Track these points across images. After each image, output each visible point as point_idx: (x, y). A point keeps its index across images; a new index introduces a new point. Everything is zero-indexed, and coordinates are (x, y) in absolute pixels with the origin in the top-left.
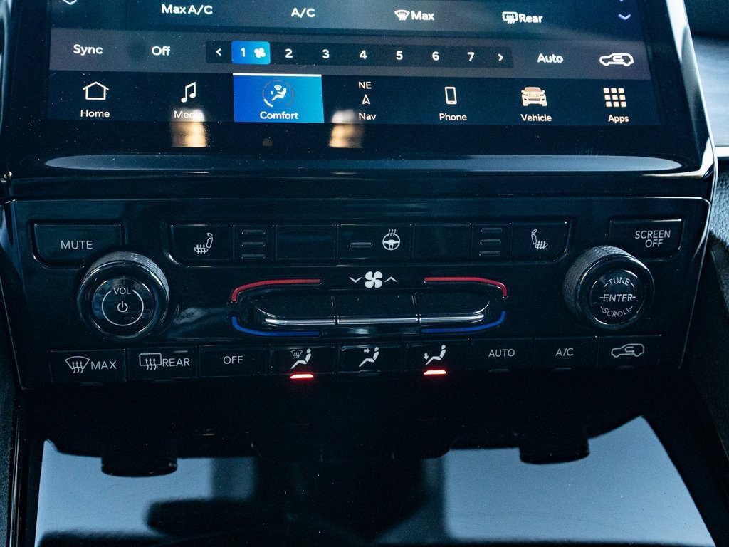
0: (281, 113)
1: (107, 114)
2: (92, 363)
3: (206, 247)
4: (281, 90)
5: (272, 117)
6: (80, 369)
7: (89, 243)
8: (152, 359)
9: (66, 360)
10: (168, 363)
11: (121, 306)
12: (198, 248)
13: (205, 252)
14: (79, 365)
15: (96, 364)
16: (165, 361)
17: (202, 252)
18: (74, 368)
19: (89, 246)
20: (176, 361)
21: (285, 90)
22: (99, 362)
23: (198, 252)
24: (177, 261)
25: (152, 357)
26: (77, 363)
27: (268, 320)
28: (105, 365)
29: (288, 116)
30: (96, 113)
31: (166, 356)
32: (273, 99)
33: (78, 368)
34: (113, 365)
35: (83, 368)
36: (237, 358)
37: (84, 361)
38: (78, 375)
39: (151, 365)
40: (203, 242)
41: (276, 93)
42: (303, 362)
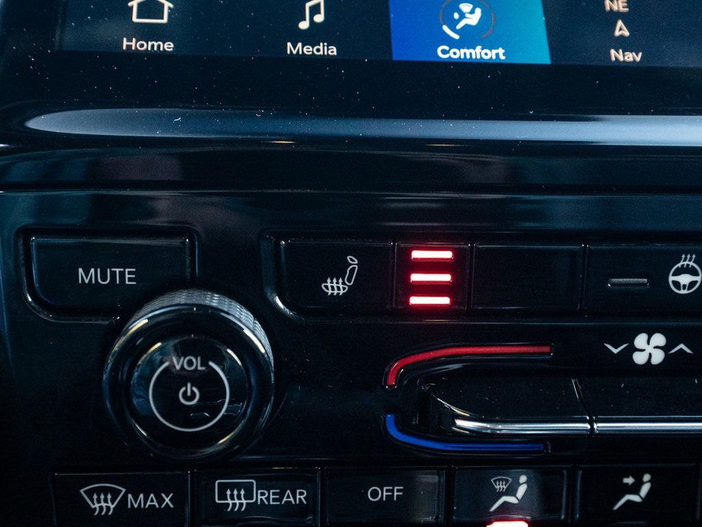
0: (474, 49)
1: (168, 46)
2: (130, 496)
3: (344, 283)
4: (472, 12)
5: (457, 54)
6: (108, 508)
7: (130, 273)
8: (239, 491)
9: (82, 491)
10: (268, 499)
11: (185, 393)
12: (329, 285)
13: (342, 292)
14: (106, 501)
15: (136, 499)
16: (263, 494)
17: (336, 292)
18: (97, 506)
19: (130, 279)
20: (282, 495)
21: (478, 11)
22: (141, 496)
23: (330, 292)
24: (291, 310)
25: (238, 486)
26: (102, 497)
27: (459, 422)
28: (152, 501)
29: (486, 54)
30: (150, 43)
31: (264, 484)
32: (459, 26)
33: (103, 505)
34: (167, 500)
35: (112, 507)
36: (392, 491)
37: (115, 493)
38: (104, 519)
39: (236, 501)
40: (339, 273)
41: (462, 16)
42: (512, 500)
